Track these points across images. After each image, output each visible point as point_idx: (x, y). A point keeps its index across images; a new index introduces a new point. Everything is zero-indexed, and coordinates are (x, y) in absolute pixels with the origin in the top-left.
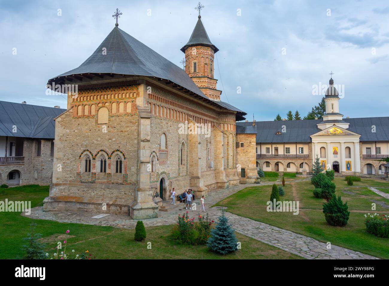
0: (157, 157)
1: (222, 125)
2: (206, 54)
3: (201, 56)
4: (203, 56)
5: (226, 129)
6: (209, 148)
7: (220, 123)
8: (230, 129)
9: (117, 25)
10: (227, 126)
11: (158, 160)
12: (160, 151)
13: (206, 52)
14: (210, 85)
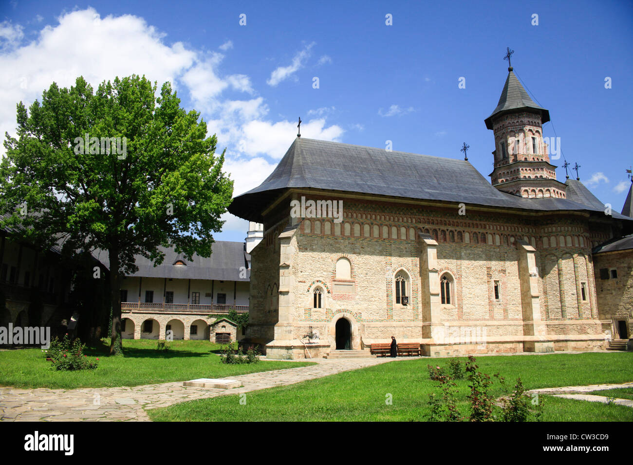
0: (327, 288)
1: (545, 239)
2: (517, 124)
3: (509, 131)
4: (513, 129)
5: (554, 245)
6: (496, 282)
7: (541, 237)
8: (562, 245)
9: (299, 136)
10: (556, 239)
11: (329, 292)
12: (335, 281)
13: (518, 122)
14: (530, 173)
